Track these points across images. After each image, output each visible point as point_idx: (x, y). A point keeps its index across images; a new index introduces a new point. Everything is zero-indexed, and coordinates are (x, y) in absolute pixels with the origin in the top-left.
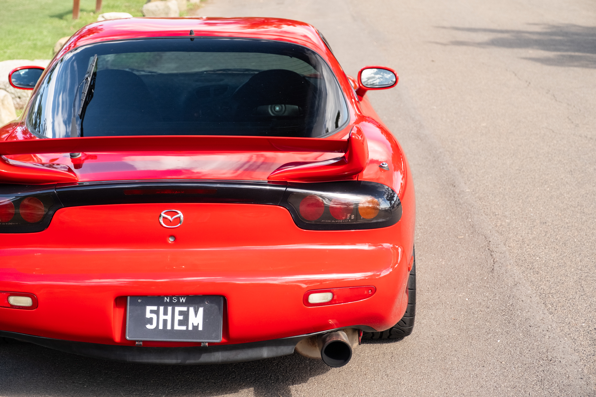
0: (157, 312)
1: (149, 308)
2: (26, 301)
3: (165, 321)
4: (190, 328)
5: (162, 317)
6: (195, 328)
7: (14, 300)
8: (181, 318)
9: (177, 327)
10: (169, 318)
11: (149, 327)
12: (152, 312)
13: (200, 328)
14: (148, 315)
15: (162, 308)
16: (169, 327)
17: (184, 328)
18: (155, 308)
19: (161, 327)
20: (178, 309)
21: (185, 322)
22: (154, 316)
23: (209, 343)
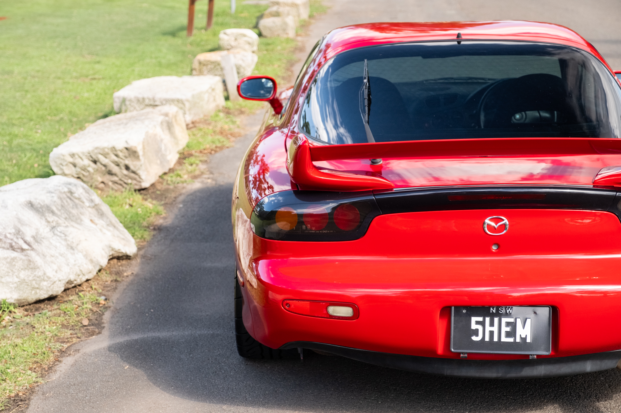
0: (483, 324)
1: (474, 319)
2: (345, 311)
3: (492, 333)
4: (518, 340)
5: (488, 328)
6: (524, 339)
7: (334, 310)
8: (508, 329)
9: (504, 339)
10: (495, 329)
11: (474, 338)
12: (477, 323)
13: (528, 340)
14: (474, 326)
15: (488, 319)
16: (496, 339)
17: (511, 340)
18: (480, 319)
19: (487, 339)
20: (504, 320)
21: (512, 334)
22: (480, 328)
23: (538, 356)
